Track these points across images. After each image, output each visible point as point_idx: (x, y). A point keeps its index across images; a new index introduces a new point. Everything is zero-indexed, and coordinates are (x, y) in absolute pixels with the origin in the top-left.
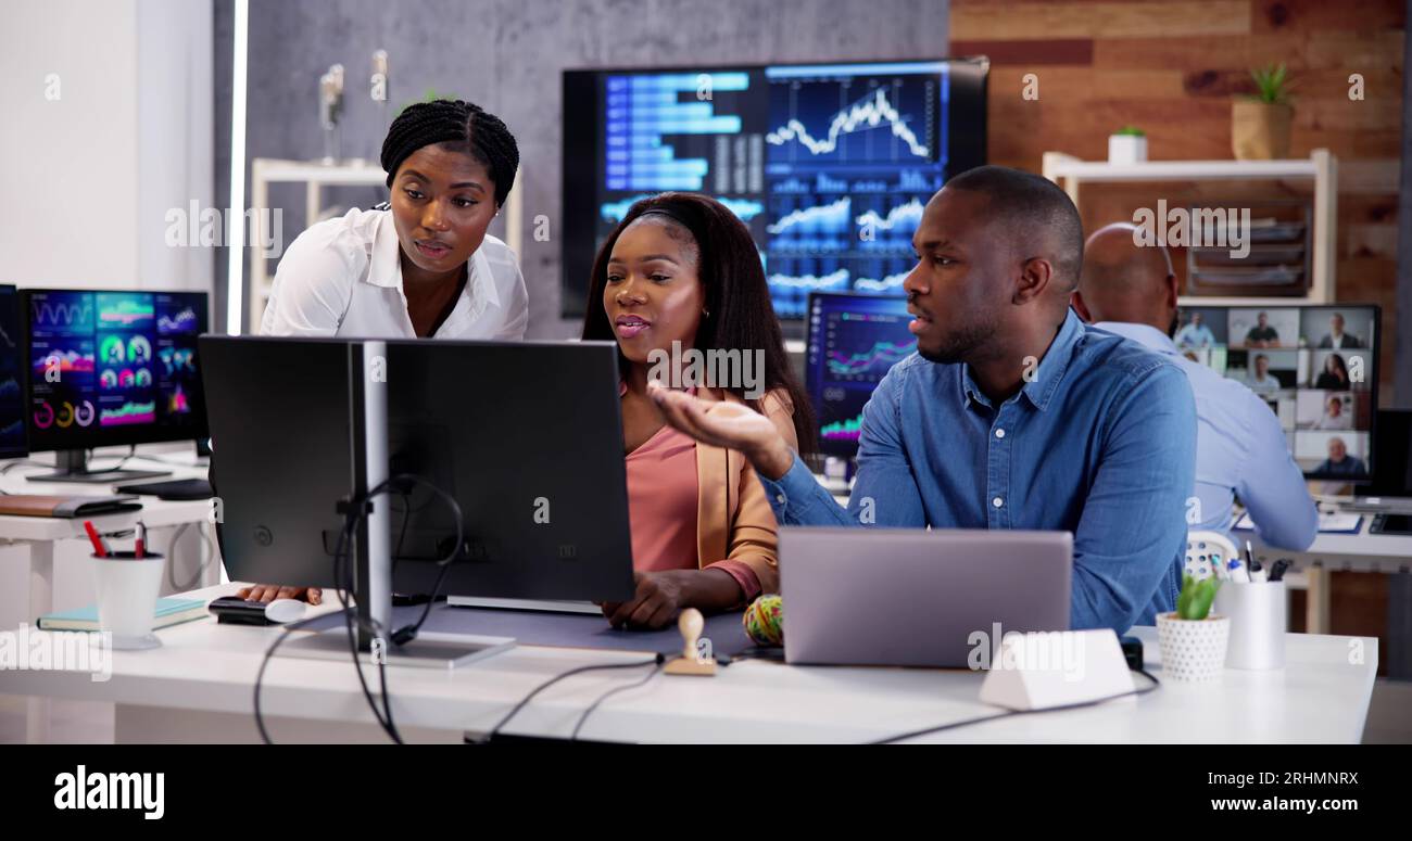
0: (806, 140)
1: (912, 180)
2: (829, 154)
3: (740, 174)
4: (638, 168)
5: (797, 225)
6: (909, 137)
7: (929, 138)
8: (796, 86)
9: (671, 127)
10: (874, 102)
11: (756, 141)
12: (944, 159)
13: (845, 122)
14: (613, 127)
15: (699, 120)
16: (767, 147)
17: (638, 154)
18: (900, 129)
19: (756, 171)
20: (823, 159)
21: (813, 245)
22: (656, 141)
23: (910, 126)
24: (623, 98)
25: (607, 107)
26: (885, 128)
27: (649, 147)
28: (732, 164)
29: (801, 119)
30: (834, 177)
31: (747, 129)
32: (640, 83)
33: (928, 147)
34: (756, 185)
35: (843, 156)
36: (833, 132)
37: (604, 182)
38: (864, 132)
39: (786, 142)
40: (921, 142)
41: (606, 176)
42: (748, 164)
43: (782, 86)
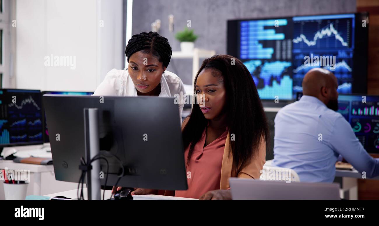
0: (306, 41)
1: (342, 54)
2: (314, 46)
3: (284, 53)
4: (251, 51)
5: (303, 69)
6: (341, 39)
7: (348, 40)
8: (303, 24)
9: (261, 38)
10: (329, 28)
11: (289, 42)
12: (353, 47)
13: (319, 35)
14: (243, 38)
15: (271, 35)
16: (293, 44)
17: (251, 47)
18: (338, 37)
19: (289, 52)
20: (312, 47)
22: (256, 42)
23: (342, 36)
24: (246, 29)
25: (241, 32)
26: (333, 36)
27: (254, 44)
28: (281, 50)
29: (305, 34)
30: (315, 54)
31: (286, 38)
32: (252, 23)
33: (348, 43)
34: (289, 56)
35: (319, 46)
36: (315, 38)
37: (240, 57)
38: (326, 38)
39: (300, 42)
40: (345, 41)
41: (241, 54)
42: (287, 50)
43: (298, 23)
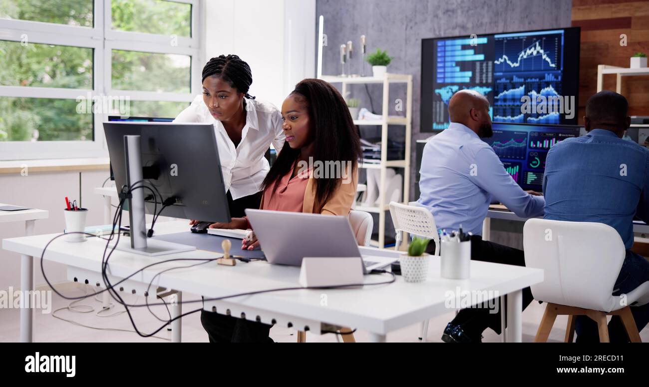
0: (509, 62)
1: (549, 77)
2: (517, 67)
3: (484, 77)
4: (448, 75)
5: (505, 95)
6: (548, 60)
7: (556, 60)
8: (505, 42)
9: (459, 59)
10: (535, 46)
11: (490, 63)
12: (562, 68)
13: (523, 55)
14: (439, 60)
15: (470, 55)
16: (494, 65)
17: (448, 70)
18: (545, 57)
19: (490, 75)
20: (515, 70)
21: (511, 103)
22: (454, 64)
23: (548, 56)
24: (442, 49)
25: (437, 52)
26: (539, 56)
27: (452, 67)
28: (481, 72)
29: (507, 54)
30: (519, 77)
31: (487, 59)
32: (448, 42)
33: (556, 64)
34: (490, 81)
35: (523, 68)
36: (519, 59)
37: (436, 81)
38: (531, 58)
39: (502, 63)
40: (553, 62)
41: (437, 78)
42: (487, 72)
43: (500, 41)
